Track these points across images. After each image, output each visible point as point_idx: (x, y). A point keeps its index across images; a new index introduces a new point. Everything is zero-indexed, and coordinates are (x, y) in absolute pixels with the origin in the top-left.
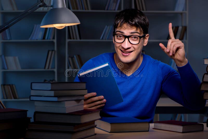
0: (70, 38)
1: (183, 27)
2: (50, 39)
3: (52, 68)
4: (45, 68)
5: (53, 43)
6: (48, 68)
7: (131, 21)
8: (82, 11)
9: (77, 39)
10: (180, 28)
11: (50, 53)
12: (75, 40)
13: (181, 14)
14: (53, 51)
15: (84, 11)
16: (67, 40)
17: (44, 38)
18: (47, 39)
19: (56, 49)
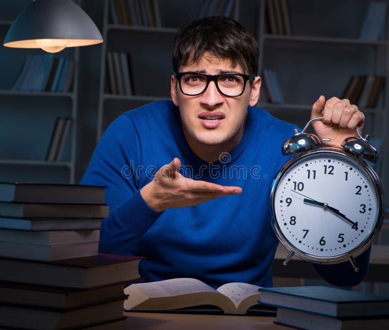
0: (109, 90)
1: (376, 77)
2: (62, 91)
3: (63, 160)
4: (47, 159)
5: (69, 100)
6: (55, 160)
7: (220, 43)
8: (140, 28)
9: (125, 94)
10: (370, 80)
11: (61, 123)
12: (121, 97)
13: (375, 47)
14: (67, 119)
15: (146, 28)
16: (103, 96)
17: (48, 88)
18: (56, 90)
19: (74, 115)
